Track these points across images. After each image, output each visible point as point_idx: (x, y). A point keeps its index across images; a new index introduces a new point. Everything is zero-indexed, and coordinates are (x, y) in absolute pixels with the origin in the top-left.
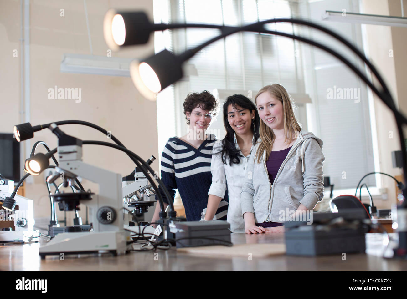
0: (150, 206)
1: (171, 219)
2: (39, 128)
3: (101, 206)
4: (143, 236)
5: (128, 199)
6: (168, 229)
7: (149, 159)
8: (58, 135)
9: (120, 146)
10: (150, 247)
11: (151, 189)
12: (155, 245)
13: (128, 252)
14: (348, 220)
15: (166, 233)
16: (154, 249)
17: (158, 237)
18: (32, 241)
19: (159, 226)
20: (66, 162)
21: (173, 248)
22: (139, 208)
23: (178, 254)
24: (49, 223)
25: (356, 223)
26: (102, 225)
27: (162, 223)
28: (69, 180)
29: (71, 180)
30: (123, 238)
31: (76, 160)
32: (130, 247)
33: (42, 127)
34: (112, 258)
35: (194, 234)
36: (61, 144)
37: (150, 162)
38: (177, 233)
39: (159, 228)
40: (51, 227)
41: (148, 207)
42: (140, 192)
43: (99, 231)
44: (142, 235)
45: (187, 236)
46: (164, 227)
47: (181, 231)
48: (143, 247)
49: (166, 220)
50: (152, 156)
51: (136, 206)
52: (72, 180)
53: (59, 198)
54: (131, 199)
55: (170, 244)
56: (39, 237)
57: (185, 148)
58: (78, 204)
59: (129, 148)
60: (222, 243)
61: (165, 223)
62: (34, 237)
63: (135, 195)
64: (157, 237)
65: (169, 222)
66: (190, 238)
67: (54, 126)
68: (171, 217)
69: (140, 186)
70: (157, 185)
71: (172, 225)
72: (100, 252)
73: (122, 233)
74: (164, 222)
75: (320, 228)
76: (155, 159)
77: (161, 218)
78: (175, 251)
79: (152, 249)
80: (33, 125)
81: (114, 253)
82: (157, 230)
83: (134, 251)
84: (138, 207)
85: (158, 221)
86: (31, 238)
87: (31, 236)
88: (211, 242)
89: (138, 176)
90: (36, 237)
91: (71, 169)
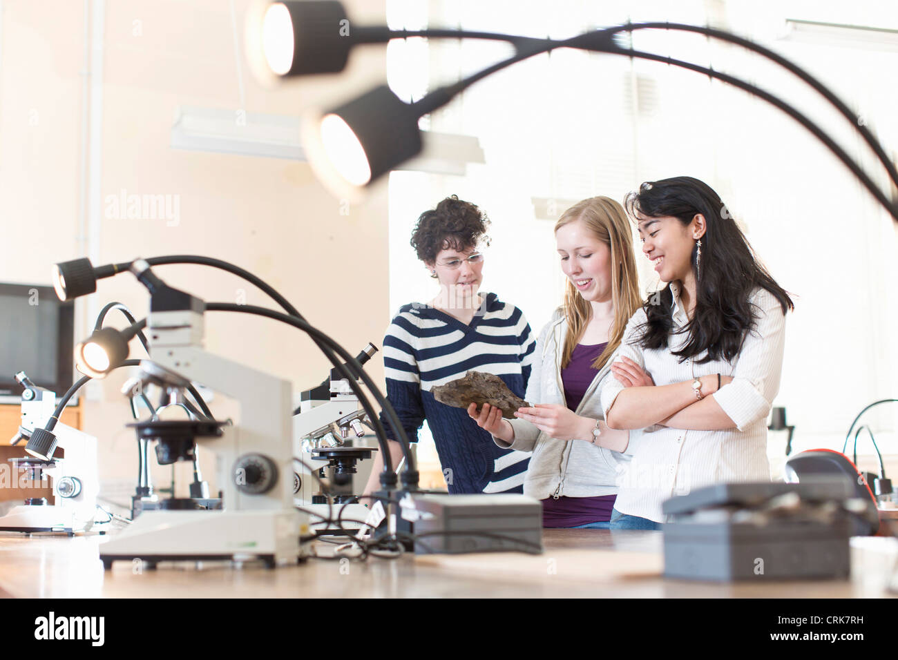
0: (361, 460)
1: (406, 490)
2: (109, 271)
3: (242, 452)
4: (340, 526)
5: (314, 442)
6: (398, 511)
7: (363, 351)
8: (150, 285)
9: (293, 318)
10: (355, 550)
11: (365, 420)
12: (367, 548)
13: (302, 561)
14: (811, 502)
15: (393, 520)
16: (363, 557)
17: (376, 529)
18: (92, 530)
19: (378, 505)
20: (166, 350)
21: (409, 555)
22: (336, 463)
23: (418, 569)
24: (134, 493)
25: (829, 509)
26: (244, 498)
27: (386, 497)
28: (172, 391)
29: (176, 390)
30: (292, 529)
31: (189, 345)
32: (307, 549)
33: (116, 268)
34: (264, 572)
35: (456, 525)
36: (156, 306)
37: (365, 357)
38: (417, 521)
39: (378, 510)
40: (137, 501)
41: (358, 460)
42: (341, 427)
43: (238, 508)
44: (337, 524)
45: (441, 527)
46: (390, 506)
47: (427, 516)
48: (339, 550)
49: (393, 491)
50: (371, 344)
51: (329, 458)
52: (180, 391)
53: (148, 432)
54: (320, 442)
55: (400, 546)
56: (108, 522)
57: (441, 324)
58: (191, 445)
59: (313, 322)
60: (521, 546)
61: (393, 497)
62: (97, 522)
63: (330, 433)
64: (373, 530)
65: (401, 495)
66: (447, 533)
67: (141, 266)
68: (405, 485)
69: (341, 413)
70: (378, 409)
71: (407, 503)
72: (237, 557)
73: (289, 517)
74: (389, 494)
75: (743, 517)
76: (377, 350)
77: (384, 485)
78: (411, 562)
79: (358, 557)
80: (96, 263)
81: (268, 561)
82: (373, 514)
83: (318, 561)
84: (334, 462)
85: (377, 493)
86: (90, 524)
87: (89, 520)
88: (495, 544)
89: (336, 389)
90: (101, 523)
91: (178, 364)
